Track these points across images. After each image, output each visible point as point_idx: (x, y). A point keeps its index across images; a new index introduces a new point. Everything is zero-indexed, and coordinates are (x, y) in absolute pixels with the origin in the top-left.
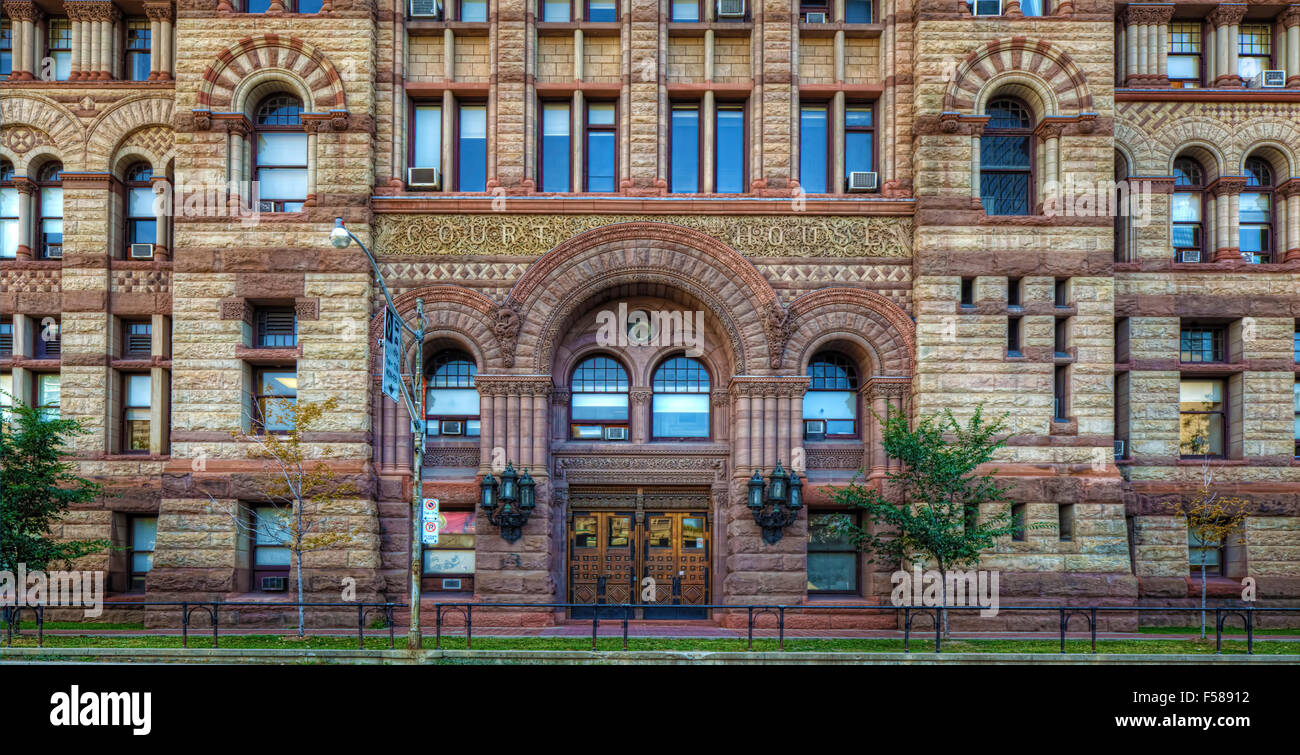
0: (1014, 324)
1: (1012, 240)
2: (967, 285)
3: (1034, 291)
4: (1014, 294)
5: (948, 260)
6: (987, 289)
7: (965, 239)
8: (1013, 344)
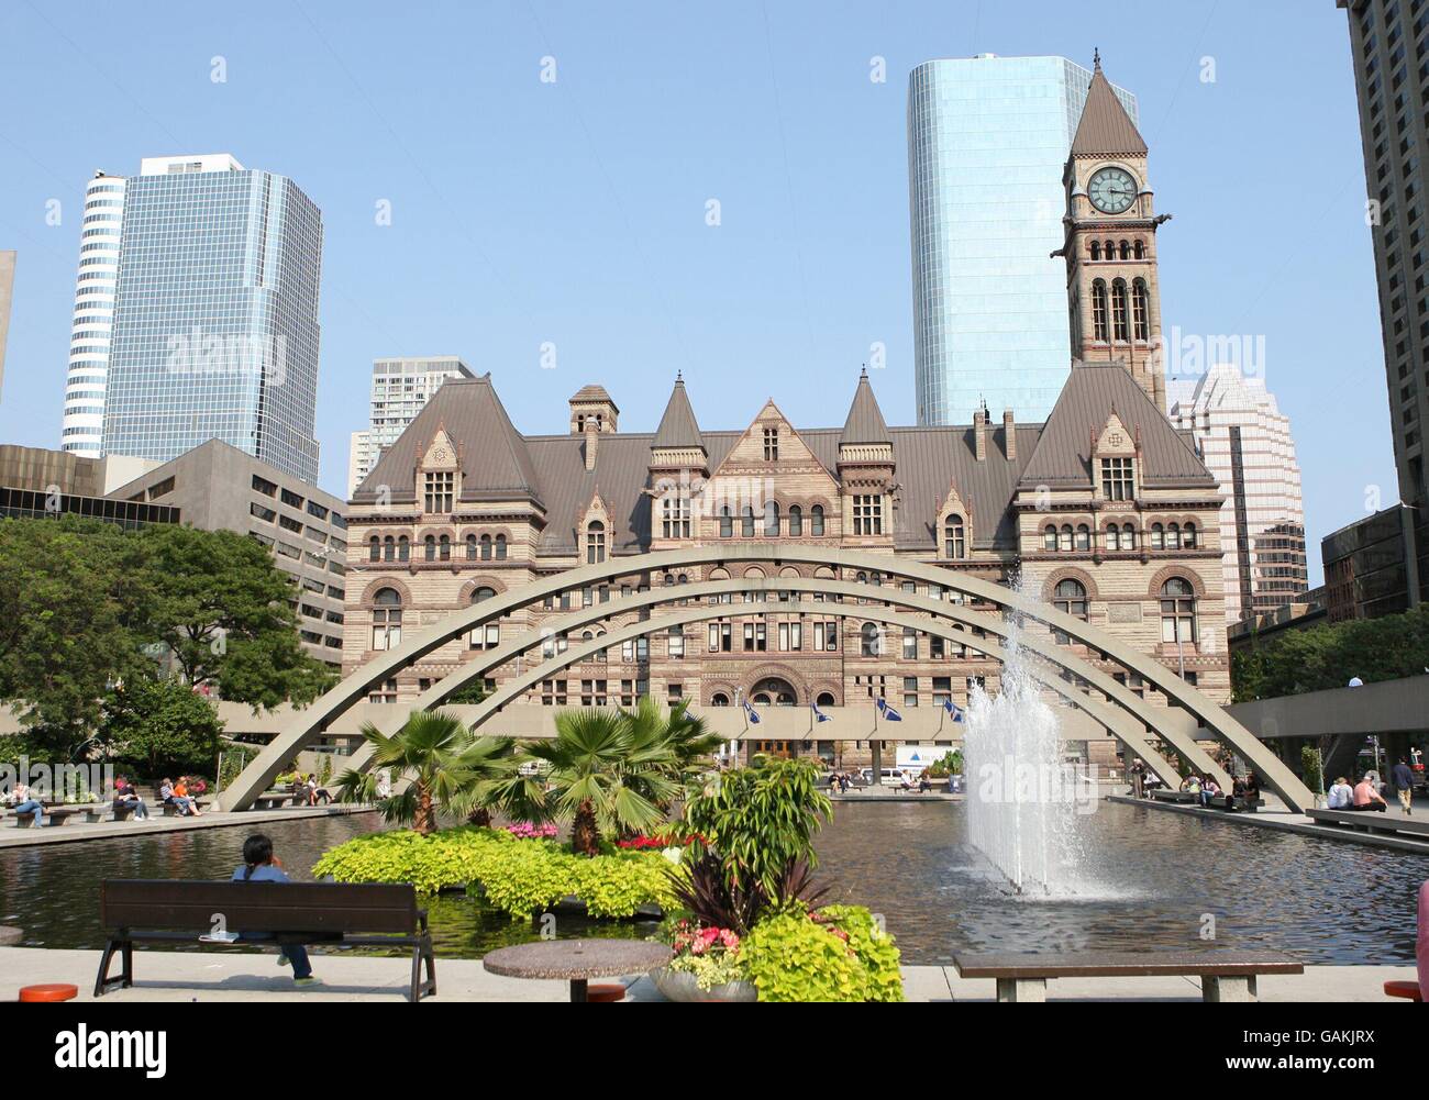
0: (870, 689)
1: (869, 666)
2: (858, 679)
3: (877, 680)
4: (870, 681)
5: (852, 672)
6: (864, 680)
7: (856, 666)
8: (870, 694)
